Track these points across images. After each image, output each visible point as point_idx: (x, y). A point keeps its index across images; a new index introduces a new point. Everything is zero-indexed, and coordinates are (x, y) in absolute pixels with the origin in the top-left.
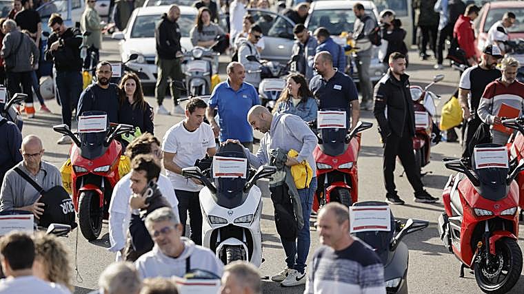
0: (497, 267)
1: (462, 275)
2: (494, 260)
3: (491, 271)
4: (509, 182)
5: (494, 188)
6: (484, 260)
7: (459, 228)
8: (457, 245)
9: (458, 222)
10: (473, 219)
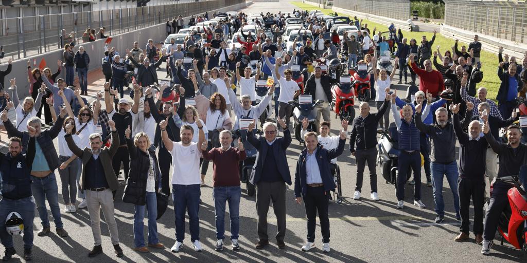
0: (347, 115)
1: (336, 118)
2: (346, 113)
3: (345, 116)
4: (351, 88)
5: (347, 90)
6: (343, 113)
7: (335, 103)
8: (334, 108)
9: (335, 101)
10: (339, 100)
